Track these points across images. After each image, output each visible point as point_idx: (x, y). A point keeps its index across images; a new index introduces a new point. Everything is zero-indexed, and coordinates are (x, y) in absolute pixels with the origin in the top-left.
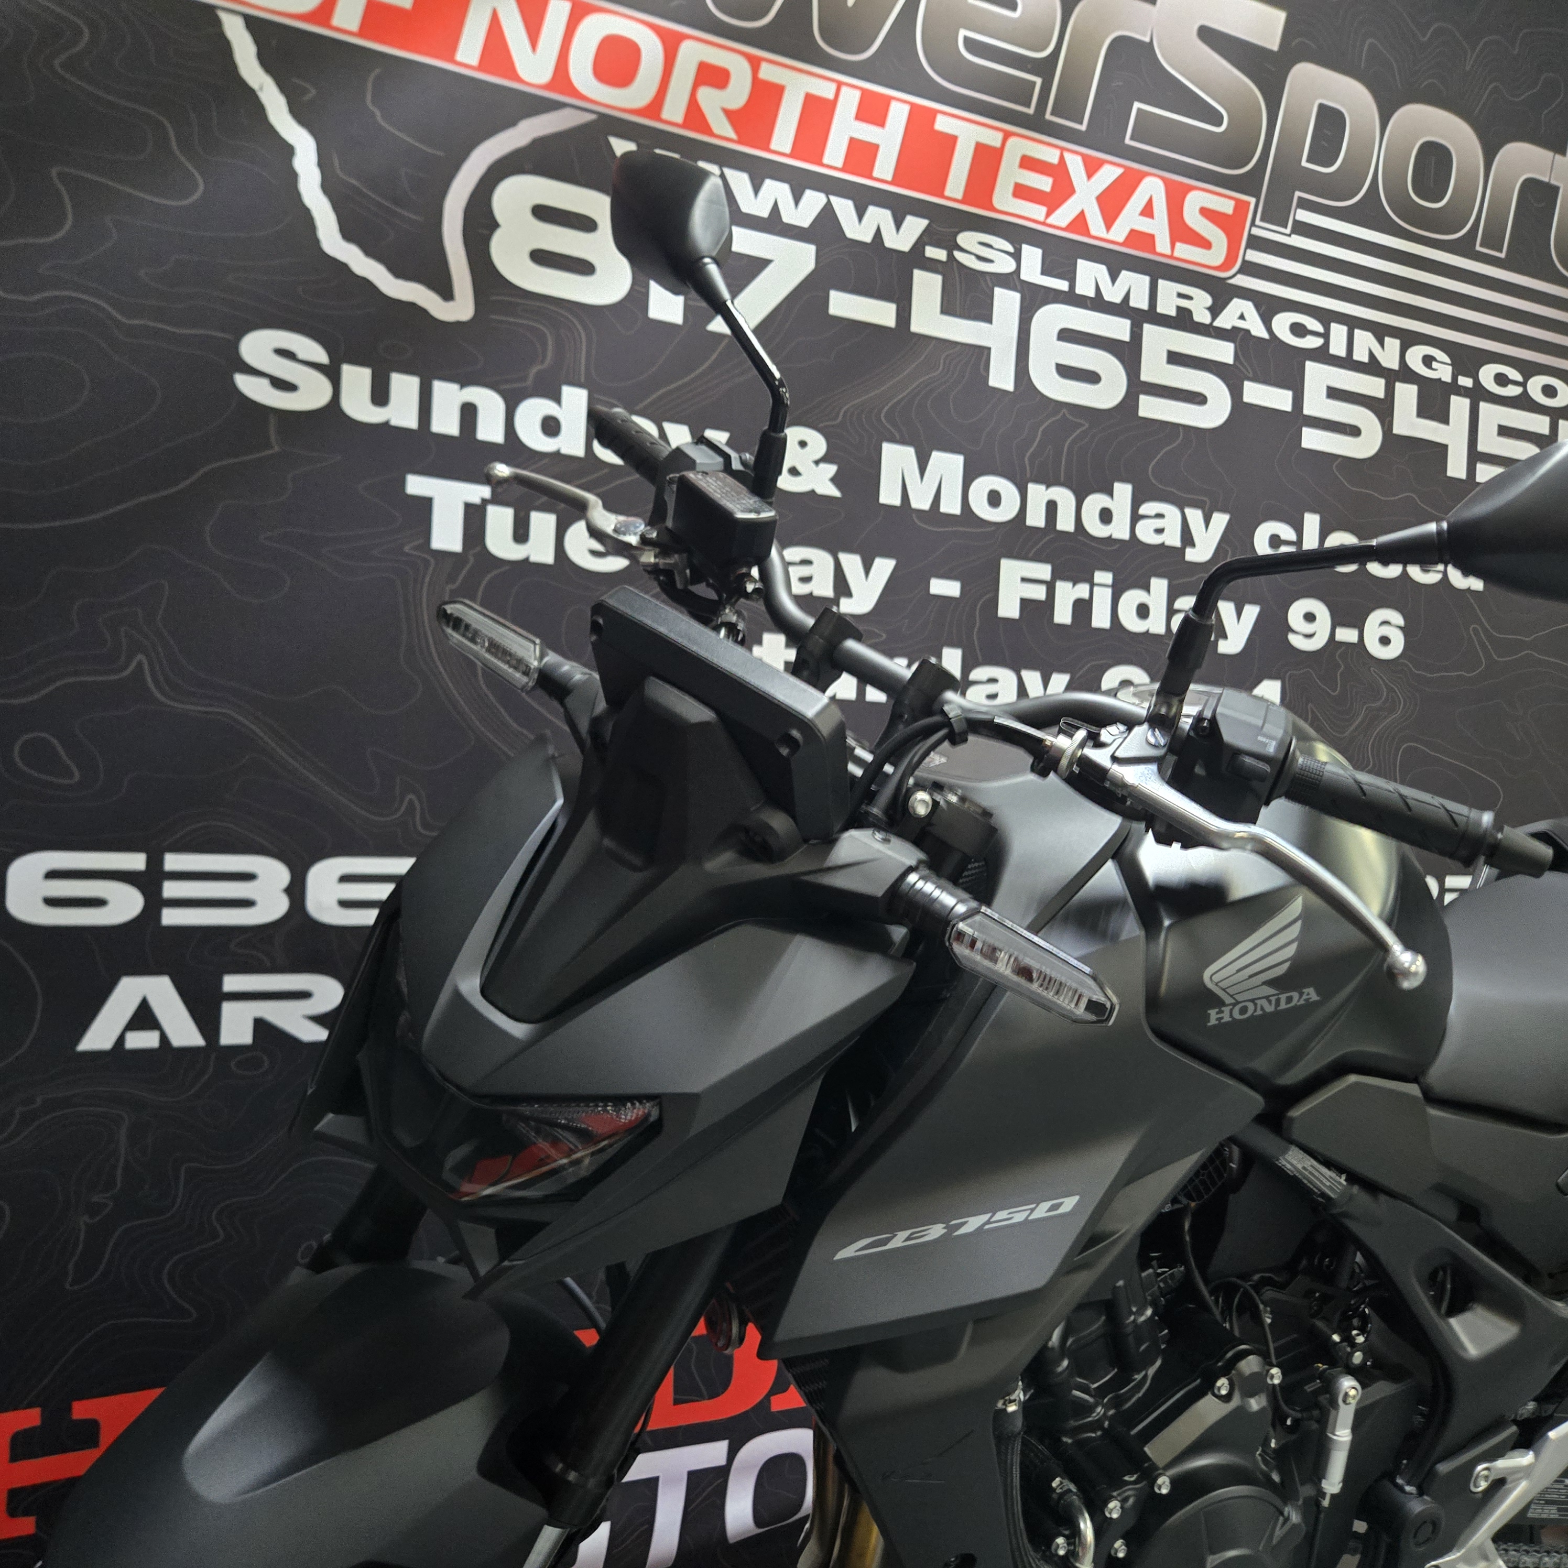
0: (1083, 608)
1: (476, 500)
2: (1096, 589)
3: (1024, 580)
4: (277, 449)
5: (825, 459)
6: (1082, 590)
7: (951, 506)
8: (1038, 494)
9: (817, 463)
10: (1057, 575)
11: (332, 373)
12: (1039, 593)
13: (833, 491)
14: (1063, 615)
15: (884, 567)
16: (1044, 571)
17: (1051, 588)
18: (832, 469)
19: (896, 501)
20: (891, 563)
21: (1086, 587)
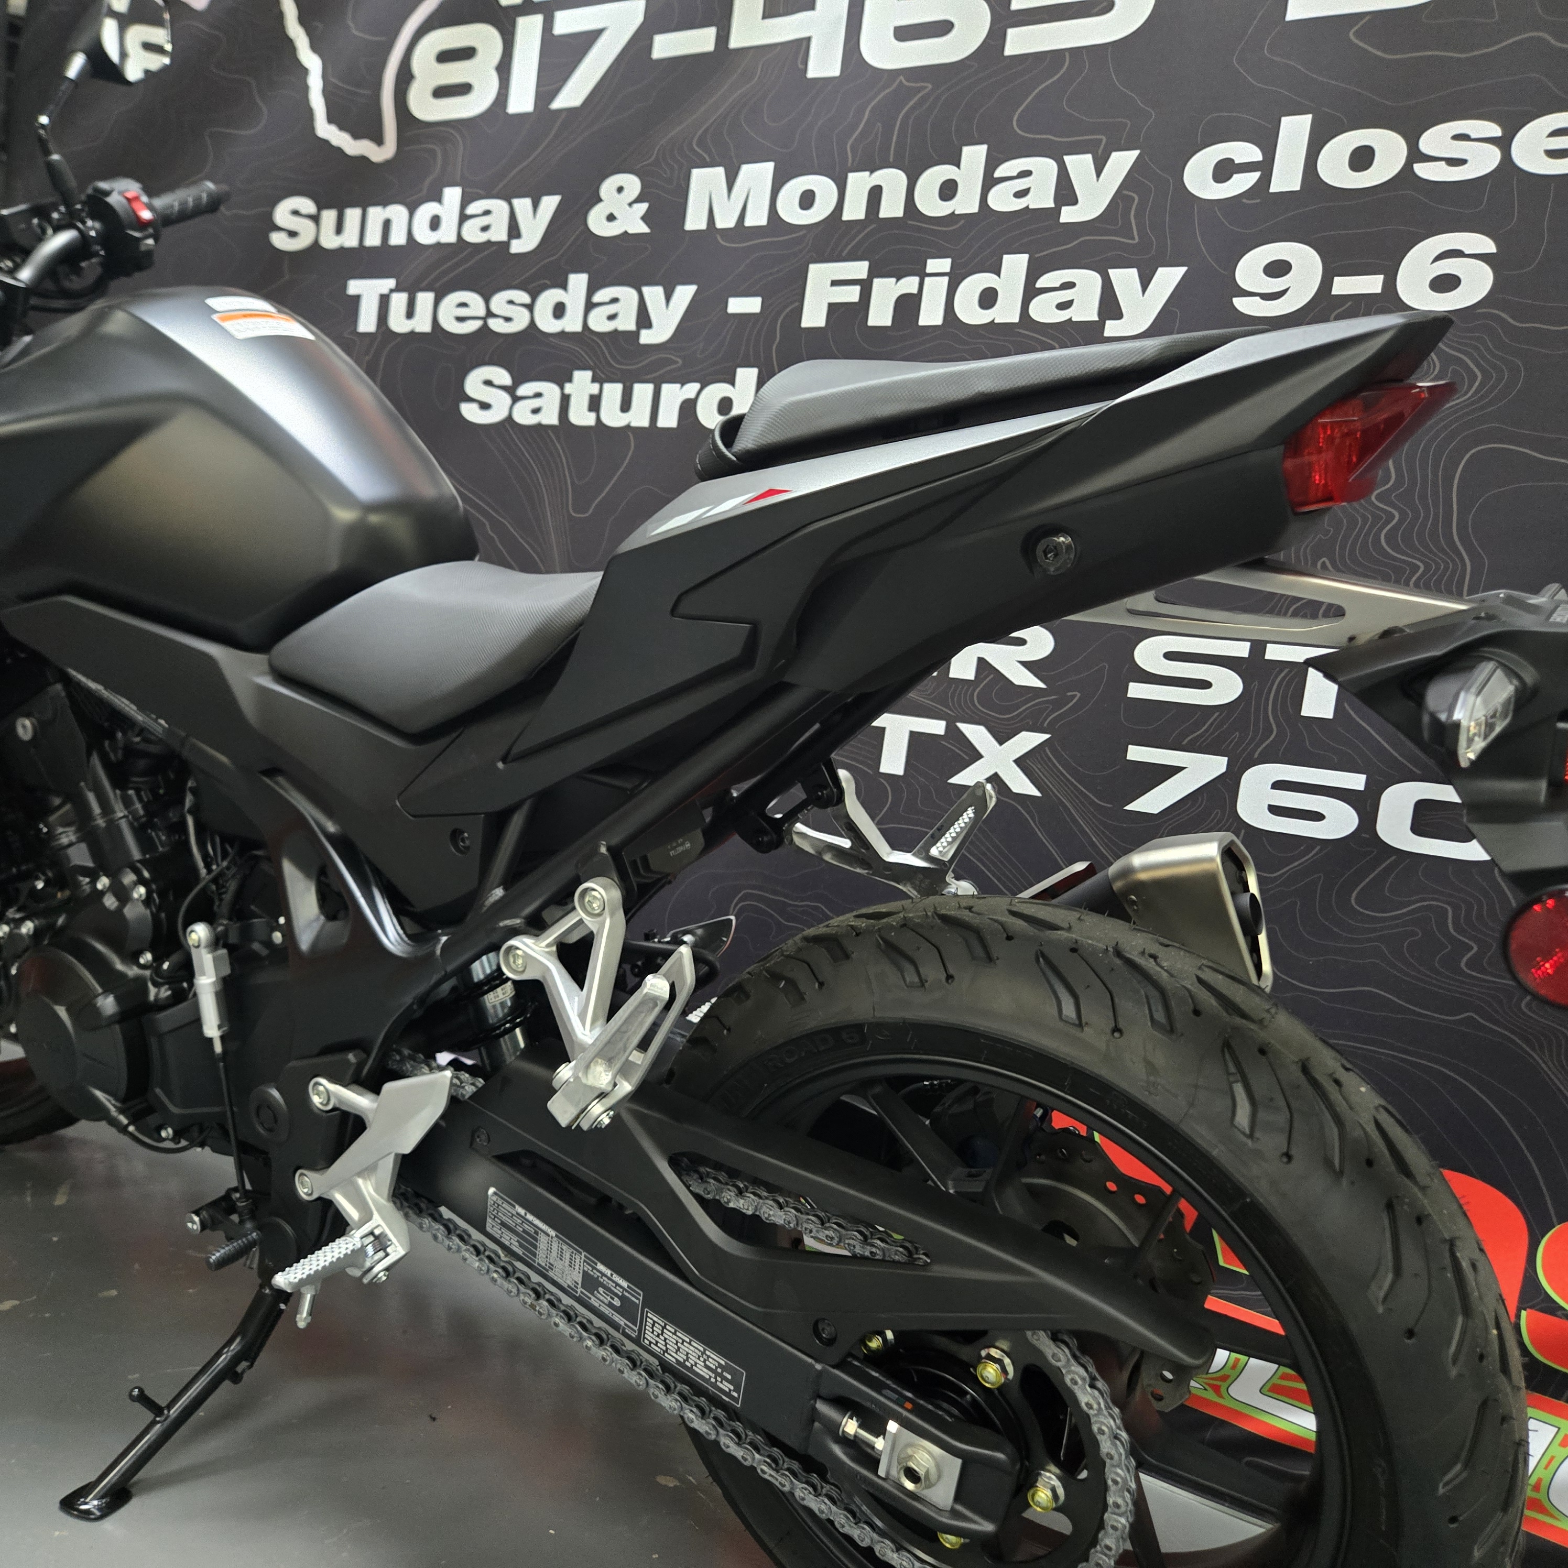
1: (386, 291)
2: (927, 280)
3: (835, 283)
5: (638, 200)
6: (909, 284)
7: (757, 217)
8: (860, 182)
9: (630, 205)
10: (874, 272)
11: (316, 219)
12: (852, 295)
13: (644, 229)
14: (880, 315)
15: (685, 294)
16: (860, 269)
17: (866, 286)
18: (643, 207)
19: (701, 225)
20: (692, 289)
21: (916, 279)
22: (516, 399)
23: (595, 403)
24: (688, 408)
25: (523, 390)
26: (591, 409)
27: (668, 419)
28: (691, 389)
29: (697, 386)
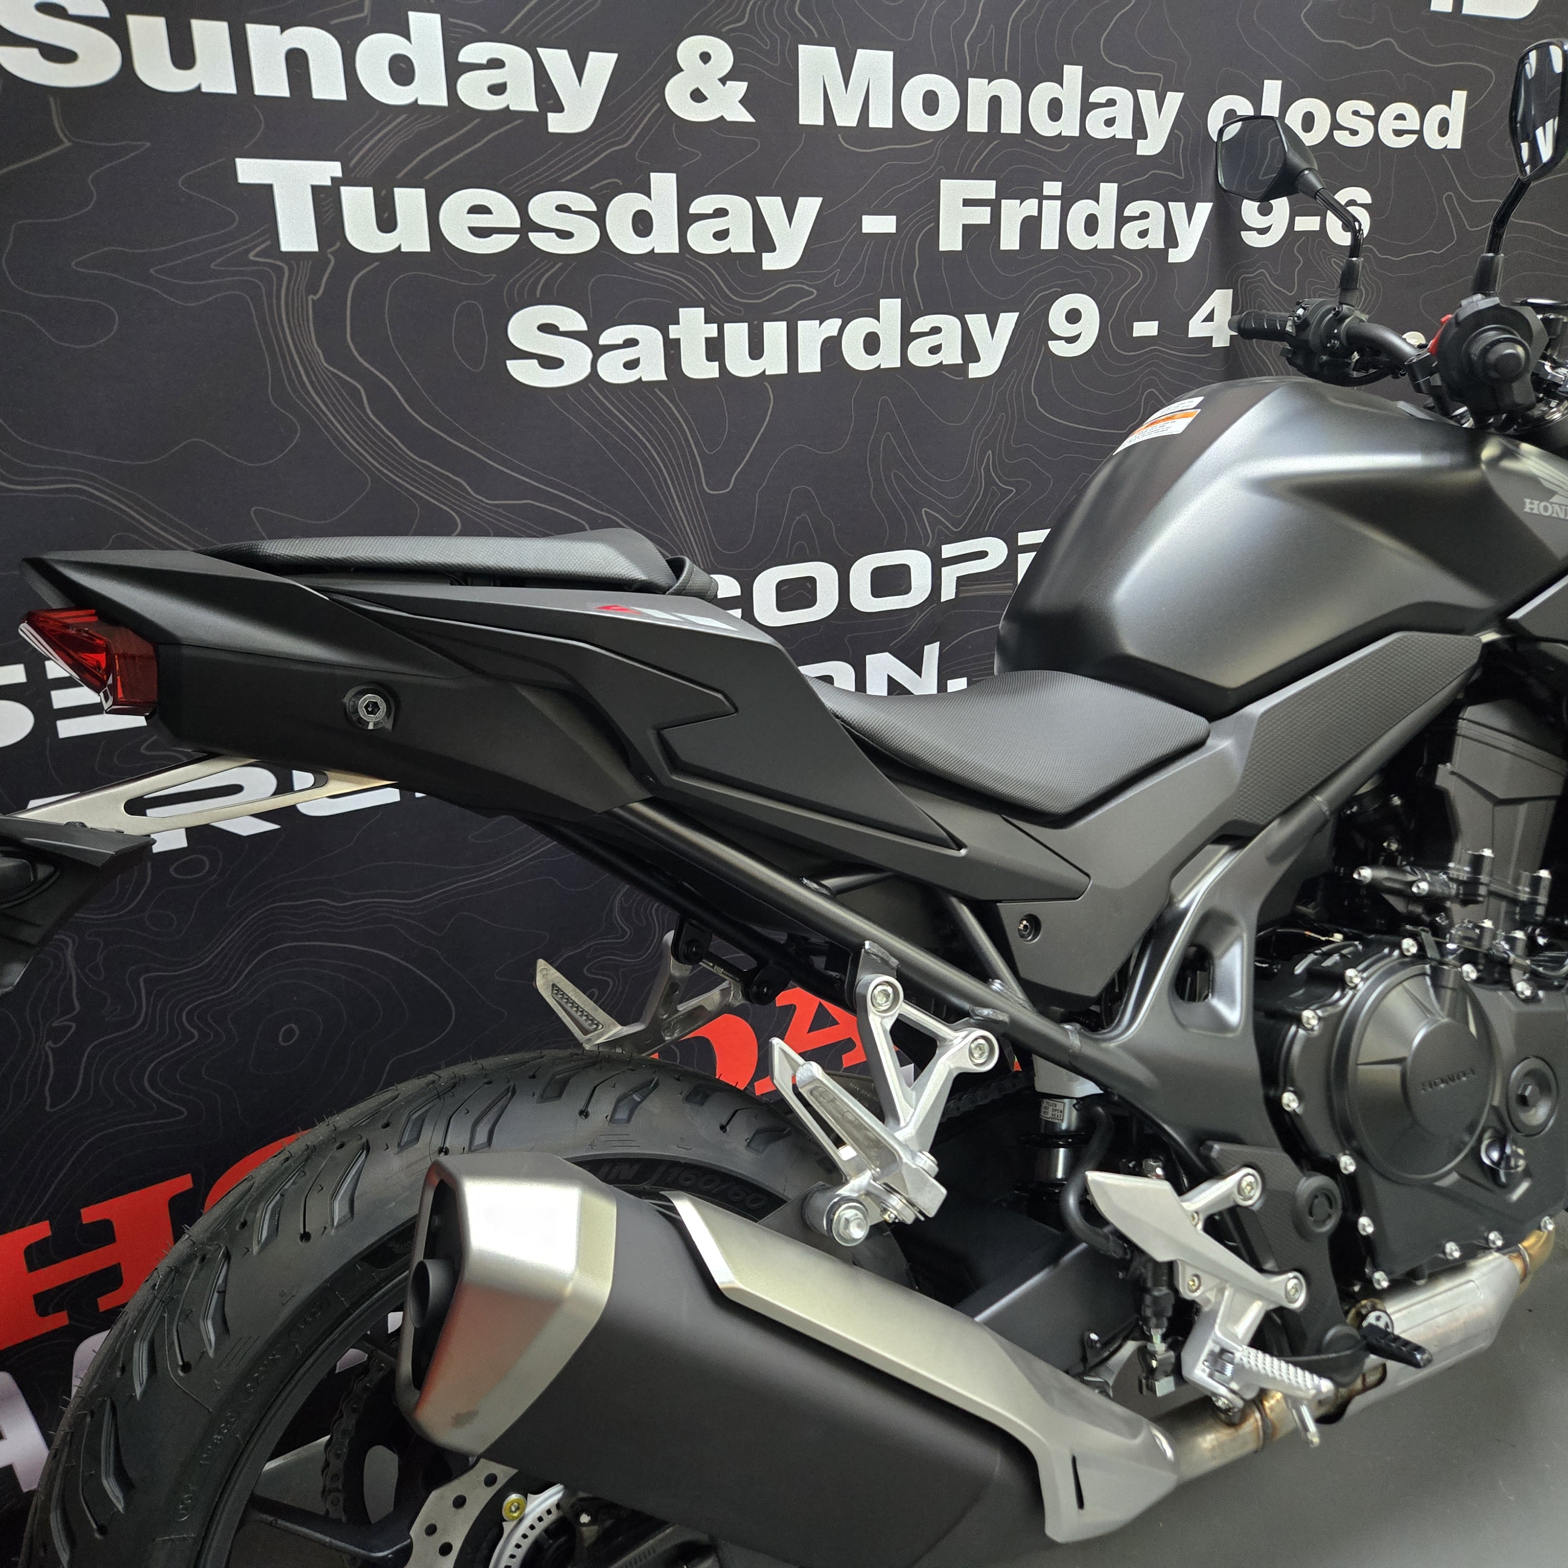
0: (1031, 227)
1: (325, 182)
2: (1044, 203)
3: (967, 203)
4: (67, 144)
5: (732, 76)
6: (1030, 208)
7: (881, 119)
8: (980, 89)
9: (723, 80)
10: (1003, 193)
11: (117, 29)
12: (982, 216)
13: (744, 116)
14: (1010, 240)
15: (809, 207)
16: (987, 189)
17: (995, 206)
18: (741, 87)
19: (818, 120)
20: (816, 202)
21: (1035, 202)
22: (599, 351)
23: (715, 349)
24: (831, 347)
25: (607, 338)
26: (709, 359)
27: (810, 362)
28: (832, 326)
29: (838, 322)
